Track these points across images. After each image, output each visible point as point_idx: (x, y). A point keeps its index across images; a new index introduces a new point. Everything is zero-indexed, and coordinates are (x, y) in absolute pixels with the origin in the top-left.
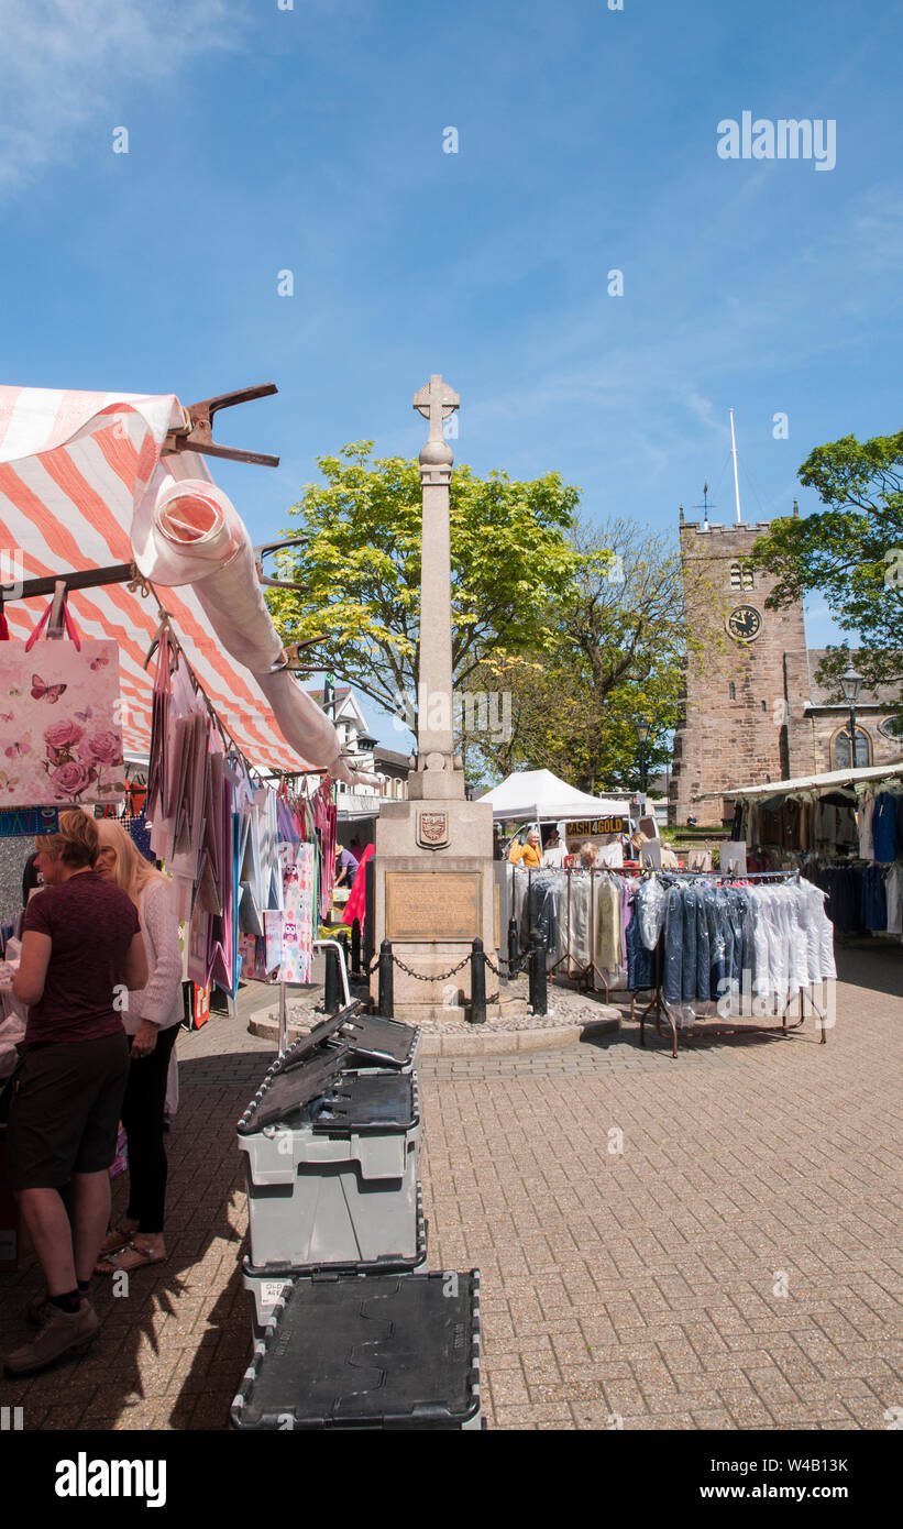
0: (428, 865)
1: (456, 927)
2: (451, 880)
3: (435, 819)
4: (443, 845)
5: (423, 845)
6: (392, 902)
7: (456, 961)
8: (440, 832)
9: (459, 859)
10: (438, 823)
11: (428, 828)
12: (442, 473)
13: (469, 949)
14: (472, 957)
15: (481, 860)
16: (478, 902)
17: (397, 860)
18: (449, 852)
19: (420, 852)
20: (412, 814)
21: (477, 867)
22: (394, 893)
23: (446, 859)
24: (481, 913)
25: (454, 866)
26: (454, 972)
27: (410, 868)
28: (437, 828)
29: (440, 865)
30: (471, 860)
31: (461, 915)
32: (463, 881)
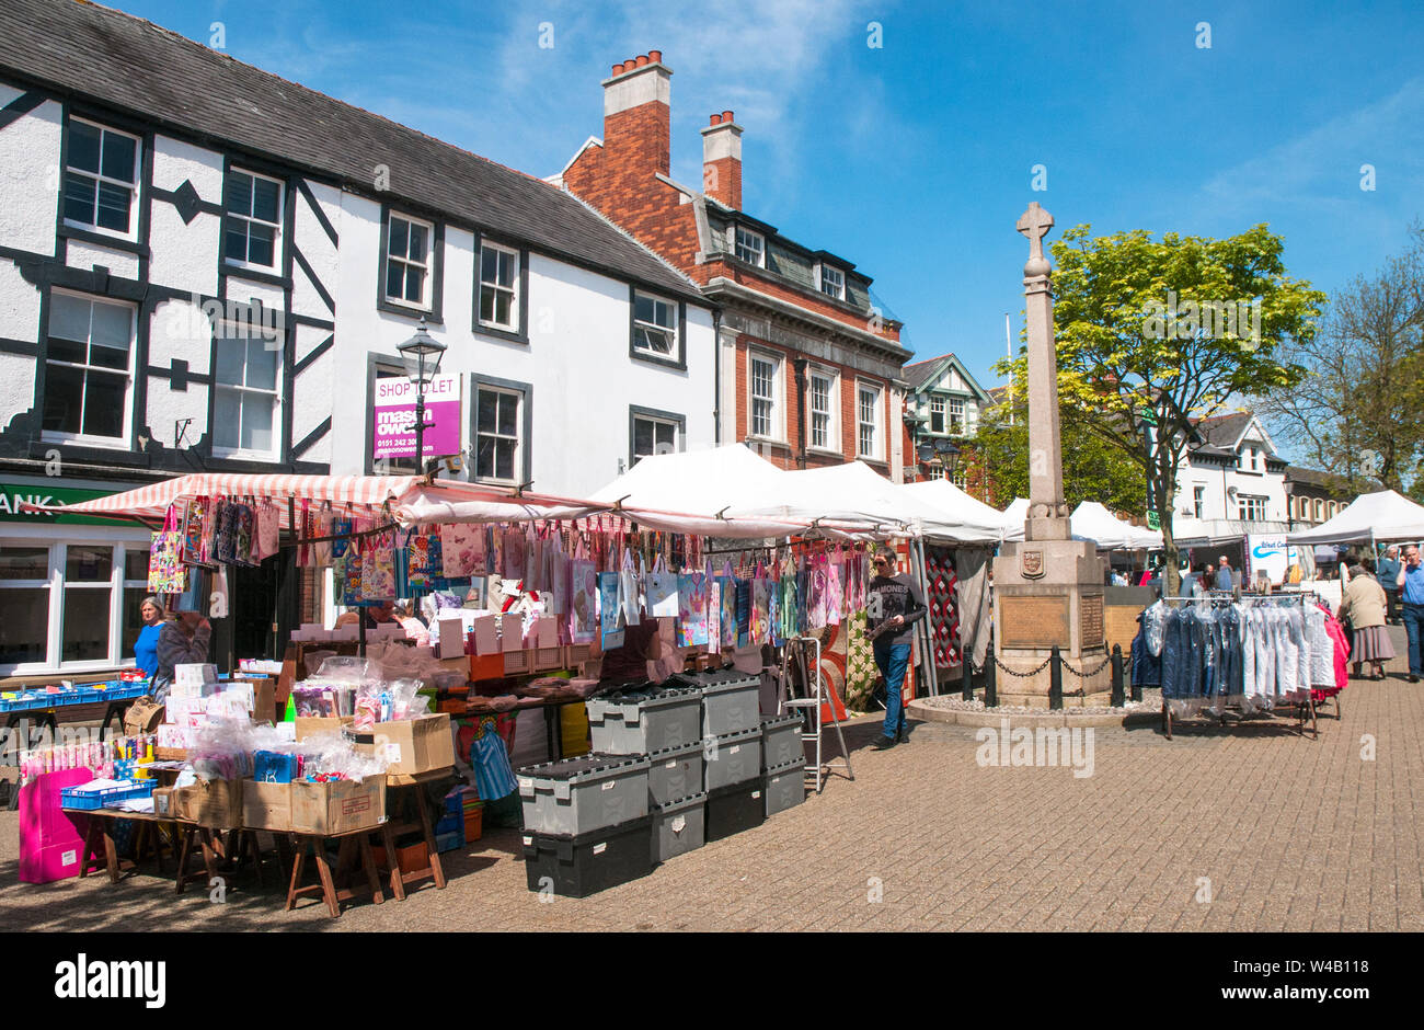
0: (1030, 591)
1: (1051, 637)
2: (1046, 602)
3: (1033, 556)
4: (1040, 576)
5: (1026, 576)
6: (1005, 619)
7: (1040, 662)
8: (1037, 566)
9: (1052, 586)
10: (1035, 559)
11: (1029, 562)
12: (1039, 283)
13: (1049, 654)
14: (1051, 659)
15: (1069, 586)
16: (1066, 619)
17: (1008, 587)
18: (1046, 581)
19: (1024, 581)
20: (1018, 552)
21: (1065, 592)
22: (1007, 613)
23: (1043, 586)
24: (1069, 627)
25: (1048, 592)
26: (1038, 671)
27: (1017, 593)
28: (1034, 563)
29: (1039, 591)
30: (1061, 586)
31: (1052, 629)
32: (1055, 602)
